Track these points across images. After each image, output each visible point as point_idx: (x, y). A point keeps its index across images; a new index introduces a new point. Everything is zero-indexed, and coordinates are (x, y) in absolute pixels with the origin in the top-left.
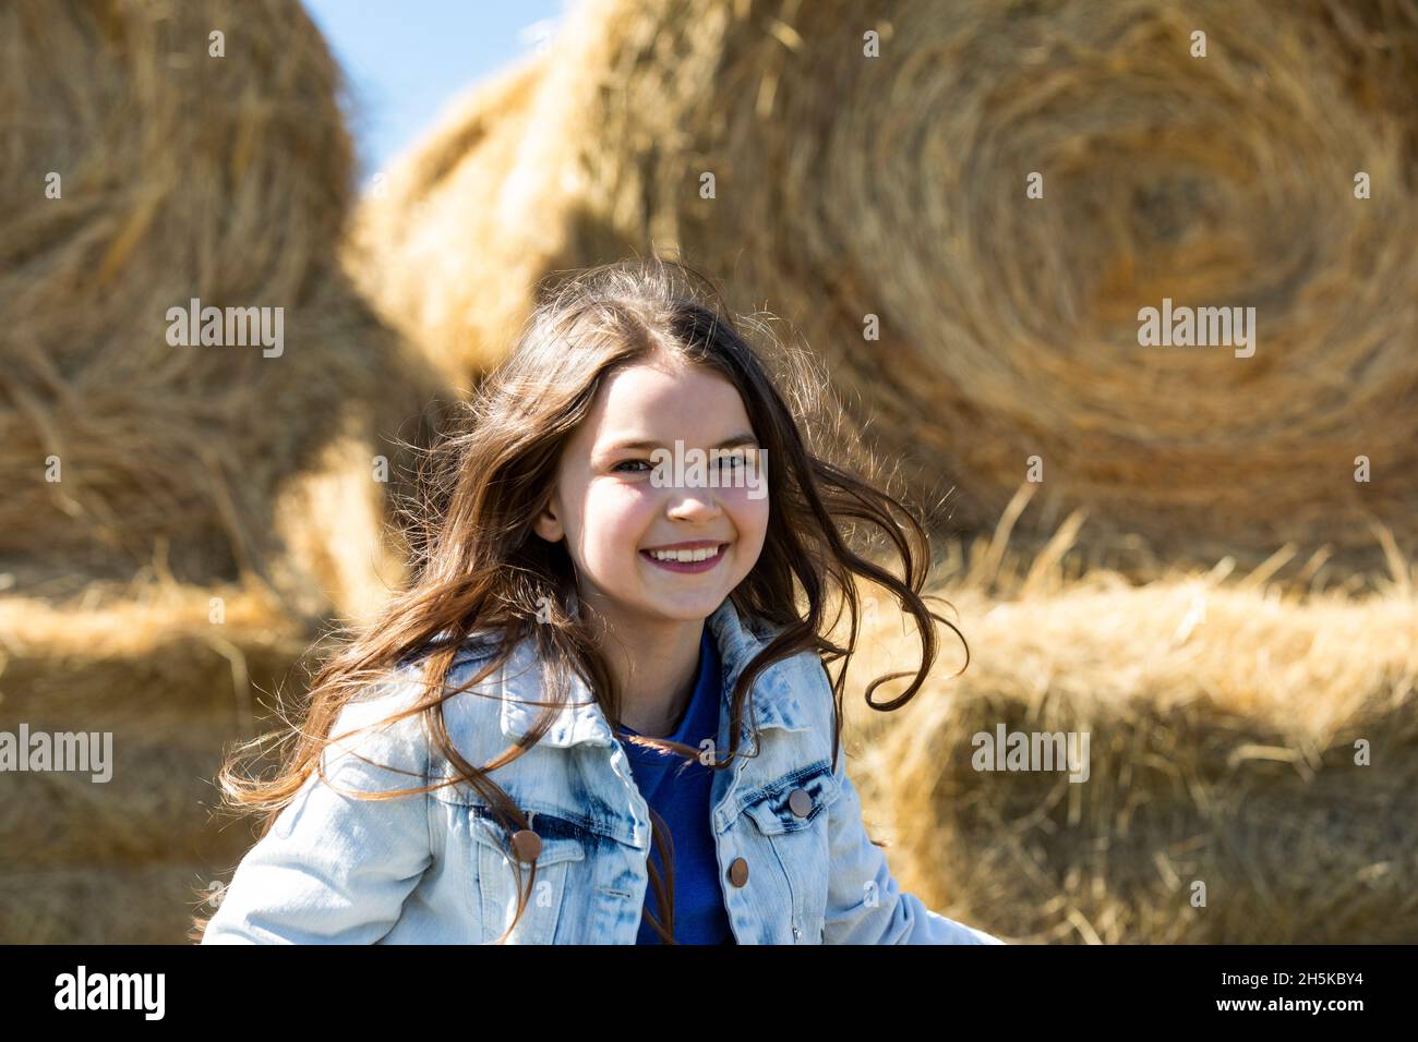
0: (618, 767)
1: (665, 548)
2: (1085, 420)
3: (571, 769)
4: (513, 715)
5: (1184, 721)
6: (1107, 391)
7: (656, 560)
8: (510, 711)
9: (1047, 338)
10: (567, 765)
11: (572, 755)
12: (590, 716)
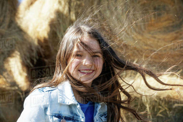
0: (79, 108)
1: (82, 70)
2: (146, 47)
3: (70, 108)
4: (60, 99)
5: (165, 100)
6: (149, 42)
7: (81, 72)
8: (59, 99)
9: (139, 33)
10: (69, 108)
11: (70, 106)
12: (73, 99)
